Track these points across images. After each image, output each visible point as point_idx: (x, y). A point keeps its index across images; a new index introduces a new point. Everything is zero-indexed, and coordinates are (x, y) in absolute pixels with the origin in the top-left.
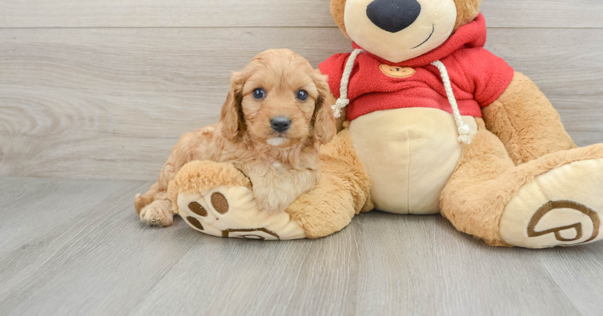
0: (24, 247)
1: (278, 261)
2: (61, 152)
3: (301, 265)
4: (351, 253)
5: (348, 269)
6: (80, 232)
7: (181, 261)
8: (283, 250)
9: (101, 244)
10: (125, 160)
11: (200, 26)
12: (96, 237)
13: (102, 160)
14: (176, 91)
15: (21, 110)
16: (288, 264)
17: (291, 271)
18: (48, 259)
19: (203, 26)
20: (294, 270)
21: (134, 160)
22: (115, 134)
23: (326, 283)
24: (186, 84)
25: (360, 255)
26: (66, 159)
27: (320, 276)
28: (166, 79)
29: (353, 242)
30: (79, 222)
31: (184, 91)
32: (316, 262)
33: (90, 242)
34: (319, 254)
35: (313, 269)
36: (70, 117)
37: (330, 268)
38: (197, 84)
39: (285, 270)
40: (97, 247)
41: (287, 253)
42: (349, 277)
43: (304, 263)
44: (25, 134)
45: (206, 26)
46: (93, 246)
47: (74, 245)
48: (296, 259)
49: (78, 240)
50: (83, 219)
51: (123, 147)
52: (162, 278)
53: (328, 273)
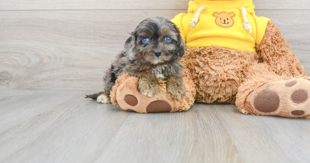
0: (39, 115)
1: (178, 120)
2: (44, 76)
3: (191, 121)
4: (214, 116)
5: (216, 122)
6: (66, 110)
7: (127, 120)
8: (178, 116)
9: (80, 114)
10: (78, 80)
11: (119, 9)
12: (76, 112)
13: (66, 80)
14: (106, 43)
15: (23, 54)
16: (184, 121)
17: (187, 123)
18: (55, 120)
19: (121, 9)
20: (188, 123)
21: (83, 80)
22: (73, 66)
23: (208, 127)
24: (112, 39)
25: (219, 117)
26: (46, 80)
27: (203, 125)
28: (101, 37)
29: (212, 113)
30: (63, 106)
31: (110, 43)
32: (198, 120)
33: (74, 113)
34: (197, 117)
35: (198, 122)
36: (49, 57)
37: (206, 122)
38: (118, 39)
39: (184, 123)
40: (79, 115)
41: (180, 117)
42: (218, 125)
43: (192, 120)
44: (25, 67)
45: (123, 9)
46: (76, 115)
47: (66, 115)
48: (187, 119)
49: (67, 113)
50: (65, 105)
51: (78, 73)
52: (120, 126)
53: (207, 124)
